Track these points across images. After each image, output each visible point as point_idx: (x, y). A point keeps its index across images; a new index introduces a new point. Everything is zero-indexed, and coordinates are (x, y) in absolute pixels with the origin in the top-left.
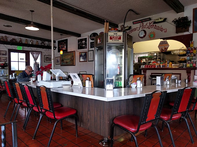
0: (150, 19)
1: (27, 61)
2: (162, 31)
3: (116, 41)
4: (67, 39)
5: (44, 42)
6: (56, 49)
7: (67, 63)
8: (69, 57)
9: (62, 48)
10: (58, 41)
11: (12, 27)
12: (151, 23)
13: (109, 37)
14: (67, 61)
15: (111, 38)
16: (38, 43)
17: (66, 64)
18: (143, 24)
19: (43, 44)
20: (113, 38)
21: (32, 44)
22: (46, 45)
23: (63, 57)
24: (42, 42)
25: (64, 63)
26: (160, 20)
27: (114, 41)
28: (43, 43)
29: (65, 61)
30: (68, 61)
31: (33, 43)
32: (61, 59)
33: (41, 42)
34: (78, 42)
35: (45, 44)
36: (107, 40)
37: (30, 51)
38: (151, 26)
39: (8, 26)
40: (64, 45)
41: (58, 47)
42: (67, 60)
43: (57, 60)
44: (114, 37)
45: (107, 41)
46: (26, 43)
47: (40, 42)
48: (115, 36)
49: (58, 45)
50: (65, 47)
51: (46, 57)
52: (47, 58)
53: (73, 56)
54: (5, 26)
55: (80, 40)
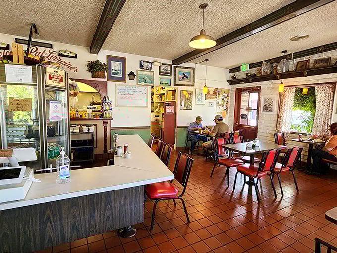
0: (51, 46)
2: (70, 69)
3: (57, 84)
12: (52, 53)
15: (50, 78)
18: (37, 49)
26: (70, 54)
27: (54, 83)
38: (52, 56)
45: (45, 82)
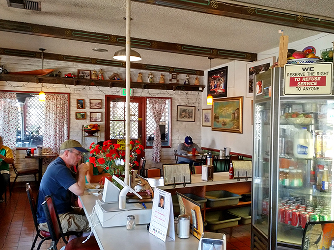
1: (141, 119)
3: (310, 92)
4: (226, 68)
5: (178, 76)
6: (203, 89)
7: (224, 124)
8: (230, 110)
9: (216, 88)
10: (208, 72)
11: (107, 51)
13: (287, 80)
14: (225, 120)
15: (293, 83)
16: (164, 79)
17: (223, 127)
19: (174, 81)
20: (301, 81)
21: (151, 82)
22: (182, 82)
23: (218, 111)
24: (172, 76)
25: (218, 124)
27: (302, 92)
28: (175, 78)
29: (221, 119)
30: (227, 120)
31: (155, 78)
32: (214, 115)
33: (171, 78)
34: (251, 73)
35: (178, 81)
36: (282, 89)
37: (147, 97)
39: (100, 50)
40: (219, 80)
41: (209, 86)
42: (226, 118)
43: (206, 116)
44: (301, 78)
45: (282, 92)
46: (140, 81)
47: (168, 76)
48: (306, 75)
49: (209, 82)
50: (222, 85)
51: (181, 109)
52: (184, 111)
53: (238, 109)
54: (96, 50)
55: (254, 68)
